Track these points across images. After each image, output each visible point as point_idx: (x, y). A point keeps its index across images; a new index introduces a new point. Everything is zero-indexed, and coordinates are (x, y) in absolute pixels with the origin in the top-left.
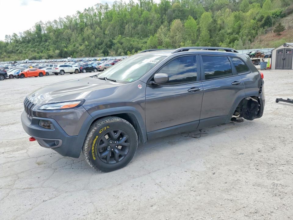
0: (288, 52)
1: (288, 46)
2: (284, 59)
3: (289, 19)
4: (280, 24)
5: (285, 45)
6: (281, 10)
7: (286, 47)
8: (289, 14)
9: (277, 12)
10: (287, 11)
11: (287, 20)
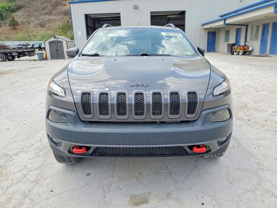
0: (59, 44)
1: (58, 39)
2: (57, 50)
3: (19, 14)
4: (13, 18)
5: (55, 37)
6: (9, 5)
7: (56, 40)
8: (18, 10)
9: (5, 6)
10: (15, 7)
11: (17, 15)
